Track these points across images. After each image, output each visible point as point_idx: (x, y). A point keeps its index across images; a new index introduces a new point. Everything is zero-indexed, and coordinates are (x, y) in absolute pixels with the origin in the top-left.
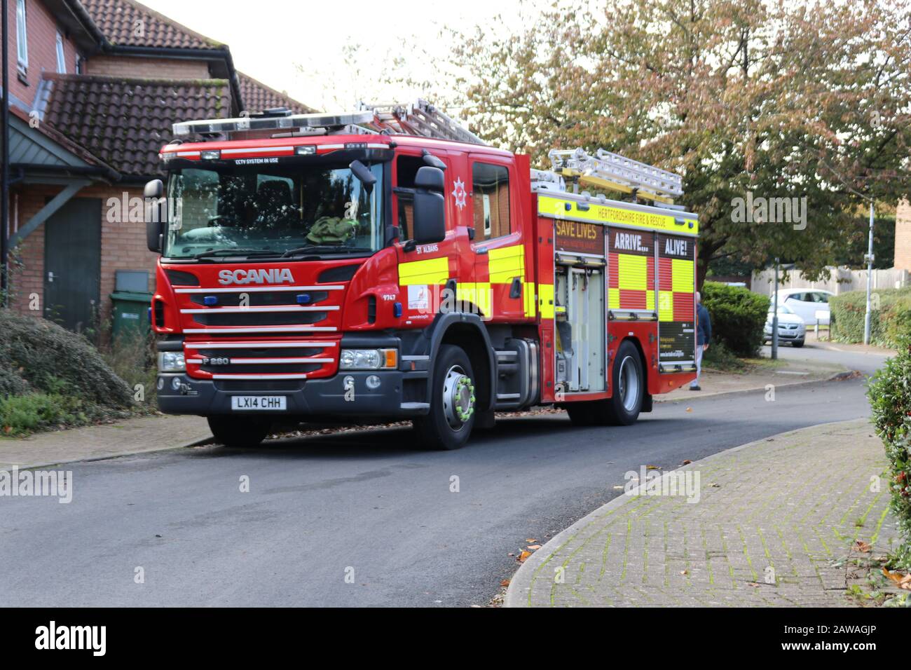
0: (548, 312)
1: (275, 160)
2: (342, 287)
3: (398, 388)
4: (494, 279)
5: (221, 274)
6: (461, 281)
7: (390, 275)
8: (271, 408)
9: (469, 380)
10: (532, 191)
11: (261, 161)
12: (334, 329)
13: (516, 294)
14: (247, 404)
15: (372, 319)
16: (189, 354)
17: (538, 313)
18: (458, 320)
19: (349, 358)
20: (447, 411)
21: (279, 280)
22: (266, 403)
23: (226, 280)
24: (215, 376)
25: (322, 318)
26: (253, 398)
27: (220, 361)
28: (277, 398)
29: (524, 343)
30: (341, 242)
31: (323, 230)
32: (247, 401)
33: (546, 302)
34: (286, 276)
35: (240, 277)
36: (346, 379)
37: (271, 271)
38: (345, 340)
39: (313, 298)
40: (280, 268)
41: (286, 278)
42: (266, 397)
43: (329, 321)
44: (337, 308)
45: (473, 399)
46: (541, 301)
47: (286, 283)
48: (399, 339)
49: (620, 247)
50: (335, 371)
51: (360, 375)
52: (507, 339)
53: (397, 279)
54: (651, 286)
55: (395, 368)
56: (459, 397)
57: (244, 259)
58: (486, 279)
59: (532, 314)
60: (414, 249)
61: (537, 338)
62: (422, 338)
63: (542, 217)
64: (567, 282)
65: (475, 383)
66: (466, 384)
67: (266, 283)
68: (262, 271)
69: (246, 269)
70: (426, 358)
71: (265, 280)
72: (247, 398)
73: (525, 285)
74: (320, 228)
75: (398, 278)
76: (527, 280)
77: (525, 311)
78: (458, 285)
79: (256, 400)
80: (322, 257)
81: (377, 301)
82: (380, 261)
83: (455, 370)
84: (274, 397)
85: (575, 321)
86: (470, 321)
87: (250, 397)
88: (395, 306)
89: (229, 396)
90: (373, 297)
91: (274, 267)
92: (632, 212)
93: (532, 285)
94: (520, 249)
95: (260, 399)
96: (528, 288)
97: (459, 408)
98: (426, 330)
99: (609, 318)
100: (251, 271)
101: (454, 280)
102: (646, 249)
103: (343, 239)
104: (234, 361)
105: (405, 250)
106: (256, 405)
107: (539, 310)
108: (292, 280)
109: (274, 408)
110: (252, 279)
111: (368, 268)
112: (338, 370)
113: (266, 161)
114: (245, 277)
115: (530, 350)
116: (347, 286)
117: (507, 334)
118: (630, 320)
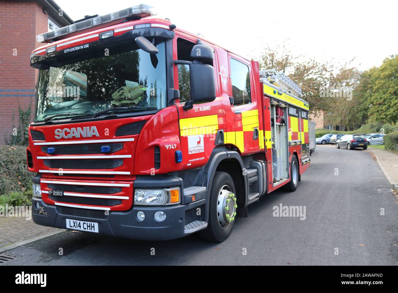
0: (269, 145)
1: (87, 46)
2: (133, 140)
3: (181, 219)
4: (245, 129)
5: (56, 132)
6: (226, 131)
7: (173, 128)
8: (89, 230)
9: (234, 195)
10: (260, 82)
11: (79, 48)
12: (129, 173)
13: (256, 137)
14: (74, 225)
15: (157, 165)
16: (44, 186)
17: (265, 146)
18: (226, 158)
19: (141, 196)
20: (220, 218)
21: (90, 135)
22: (85, 226)
23: (59, 136)
24: (56, 204)
25: (120, 165)
26: (78, 222)
27: (58, 193)
28: (93, 223)
29: (259, 163)
30: (134, 103)
31: (121, 95)
32: (74, 224)
33: (268, 140)
34: (94, 132)
35: (66, 133)
36: (139, 213)
37: (84, 128)
38: (138, 182)
39: (112, 148)
40: (90, 126)
41: (94, 134)
42: (86, 222)
43: (125, 167)
44: (130, 156)
45: (236, 206)
46: (266, 140)
47: (94, 137)
48: (181, 179)
49: (291, 114)
50: (131, 206)
51: (150, 210)
52: (250, 162)
53: (178, 132)
54: (299, 131)
55: (179, 203)
56: (228, 208)
57: (70, 120)
58: (241, 129)
59: (263, 147)
60: (192, 107)
61: (265, 160)
62: (201, 172)
63: (266, 95)
64: (274, 129)
65: (237, 196)
66: (232, 198)
67: (82, 138)
68: (79, 129)
69: (69, 127)
70: (203, 189)
71: (81, 135)
72: (74, 221)
73: (259, 131)
74: (119, 94)
75: (180, 130)
76: (260, 129)
77: (260, 146)
78: (225, 134)
79: (80, 223)
80: (118, 115)
81: (161, 150)
82: (164, 118)
83: (224, 188)
84: (90, 223)
85: (277, 148)
86: (232, 157)
87: (76, 221)
88: (176, 154)
89: (65, 218)
90: (157, 147)
91: (86, 126)
92: (294, 99)
93: (262, 131)
94: (256, 112)
95: (82, 223)
96: (261, 133)
97: (228, 215)
98: (203, 167)
99: (289, 145)
100: (73, 129)
101: (222, 130)
102: (297, 115)
103: (136, 102)
104: (66, 194)
105: (185, 109)
106: (80, 227)
107: (266, 145)
108: (98, 135)
109: (91, 231)
110: (74, 135)
111: (155, 122)
112: (133, 206)
113: (82, 47)
114: (69, 133)
115: (263, 167)
116: (137, 139)
117: (250, 159)
118: (294, 145)
